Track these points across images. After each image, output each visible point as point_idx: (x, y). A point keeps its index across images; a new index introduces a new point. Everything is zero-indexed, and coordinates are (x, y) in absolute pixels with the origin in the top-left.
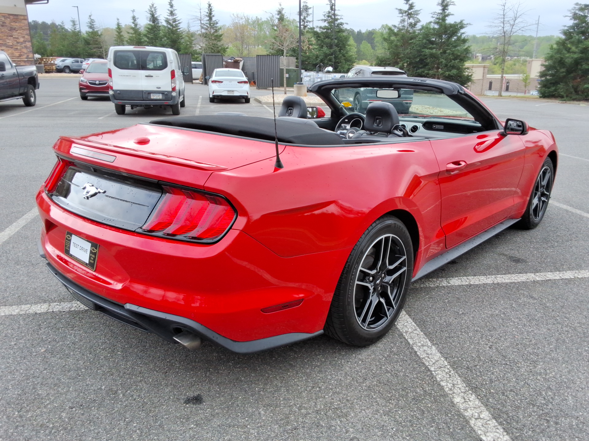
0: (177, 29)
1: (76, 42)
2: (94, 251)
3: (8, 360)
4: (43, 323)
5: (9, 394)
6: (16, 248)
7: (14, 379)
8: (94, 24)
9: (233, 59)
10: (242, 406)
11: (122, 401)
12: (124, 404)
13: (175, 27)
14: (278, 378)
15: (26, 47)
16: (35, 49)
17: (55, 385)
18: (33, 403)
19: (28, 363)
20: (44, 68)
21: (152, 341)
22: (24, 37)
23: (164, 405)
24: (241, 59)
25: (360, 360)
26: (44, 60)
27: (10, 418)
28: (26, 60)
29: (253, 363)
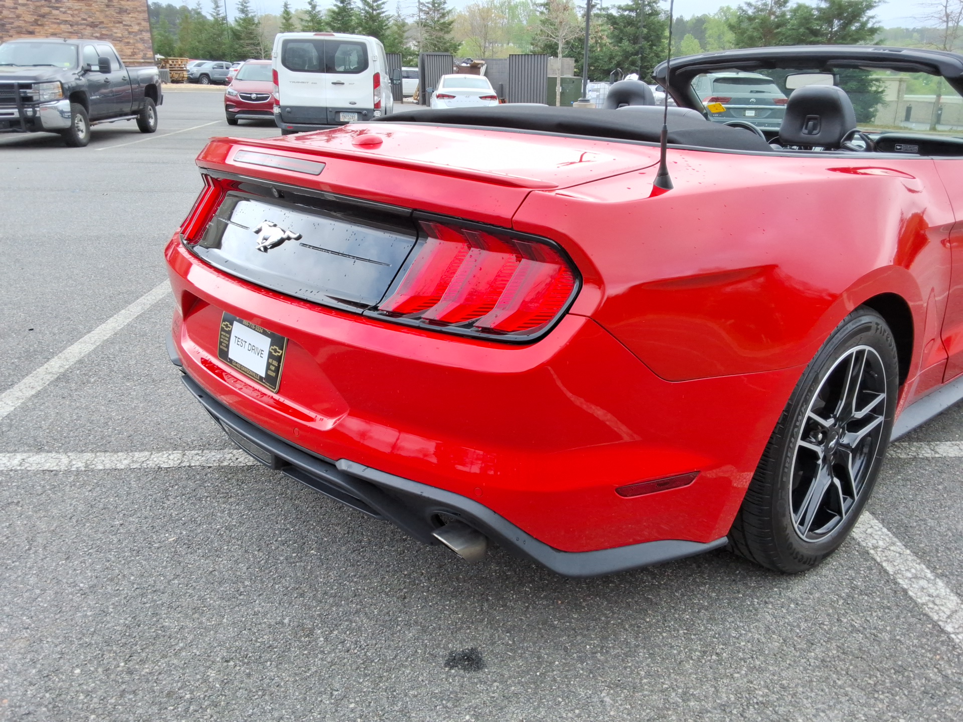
0: (379, 14)
1: (219, 35)
2: (276, 354)
3: (108, 555)
4: (172, 487)
5: (108, 622)
6: (125, 351)
7: (117, 593)
8: (248, 5)
9: (470, 62)
10: (563, 682)
11: (323, 652)
12: (329, 660)
13: (376, 10)
14: (627, 626)
15: (142, 40)
16: (156, 46)
17: (195, 610)
18: (153, 644)
19: (144, 563)
20: (169, 75)
21: (372, 532)
22: (139, 24)
23: (406, 667)
24: (483, 62)
25: (791, 600)
26: (170, 62)
27: (110, 674)
28: (143, 61)
29: (570, 591)
